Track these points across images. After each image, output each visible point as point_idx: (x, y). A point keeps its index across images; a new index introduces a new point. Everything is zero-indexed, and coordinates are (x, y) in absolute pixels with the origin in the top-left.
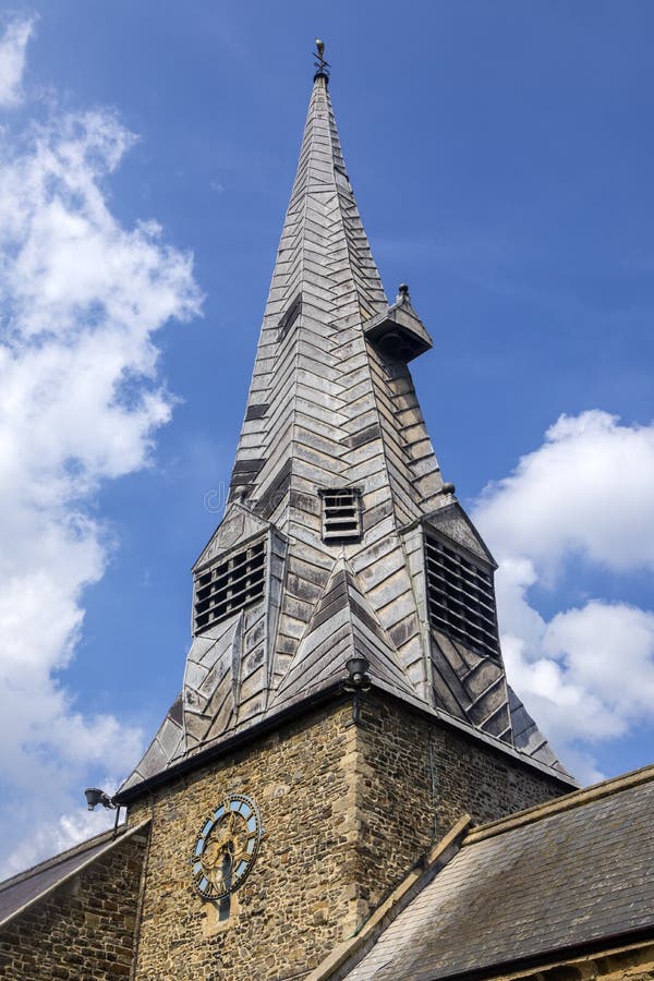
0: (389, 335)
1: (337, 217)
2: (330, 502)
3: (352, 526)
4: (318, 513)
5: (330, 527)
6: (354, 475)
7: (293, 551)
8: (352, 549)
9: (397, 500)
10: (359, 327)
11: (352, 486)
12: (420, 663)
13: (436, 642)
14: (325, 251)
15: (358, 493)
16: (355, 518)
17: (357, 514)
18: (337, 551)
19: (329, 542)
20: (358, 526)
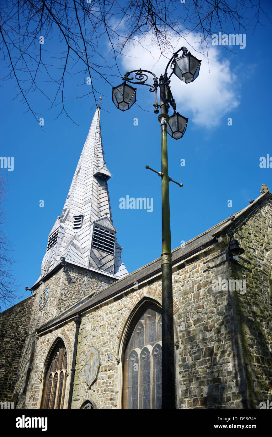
0: (99, 175)
1: (94, 145)
2: (76, 219)
3: (79, 224)
4: (73, 221)
5: (75, 225)
6: (83, 212)
7: (66, 231)
8: (79, 230)
9: (92, 217)
10: (92, 174)
11: (82, 215)
12: (88, 257)
13: (93, 251)
14: (89, 155)
15: (83, 216)
16: (81, 223)
17: (81, 221)
18: (76, 231)
19: (74, 228)
20: (81, 224)
